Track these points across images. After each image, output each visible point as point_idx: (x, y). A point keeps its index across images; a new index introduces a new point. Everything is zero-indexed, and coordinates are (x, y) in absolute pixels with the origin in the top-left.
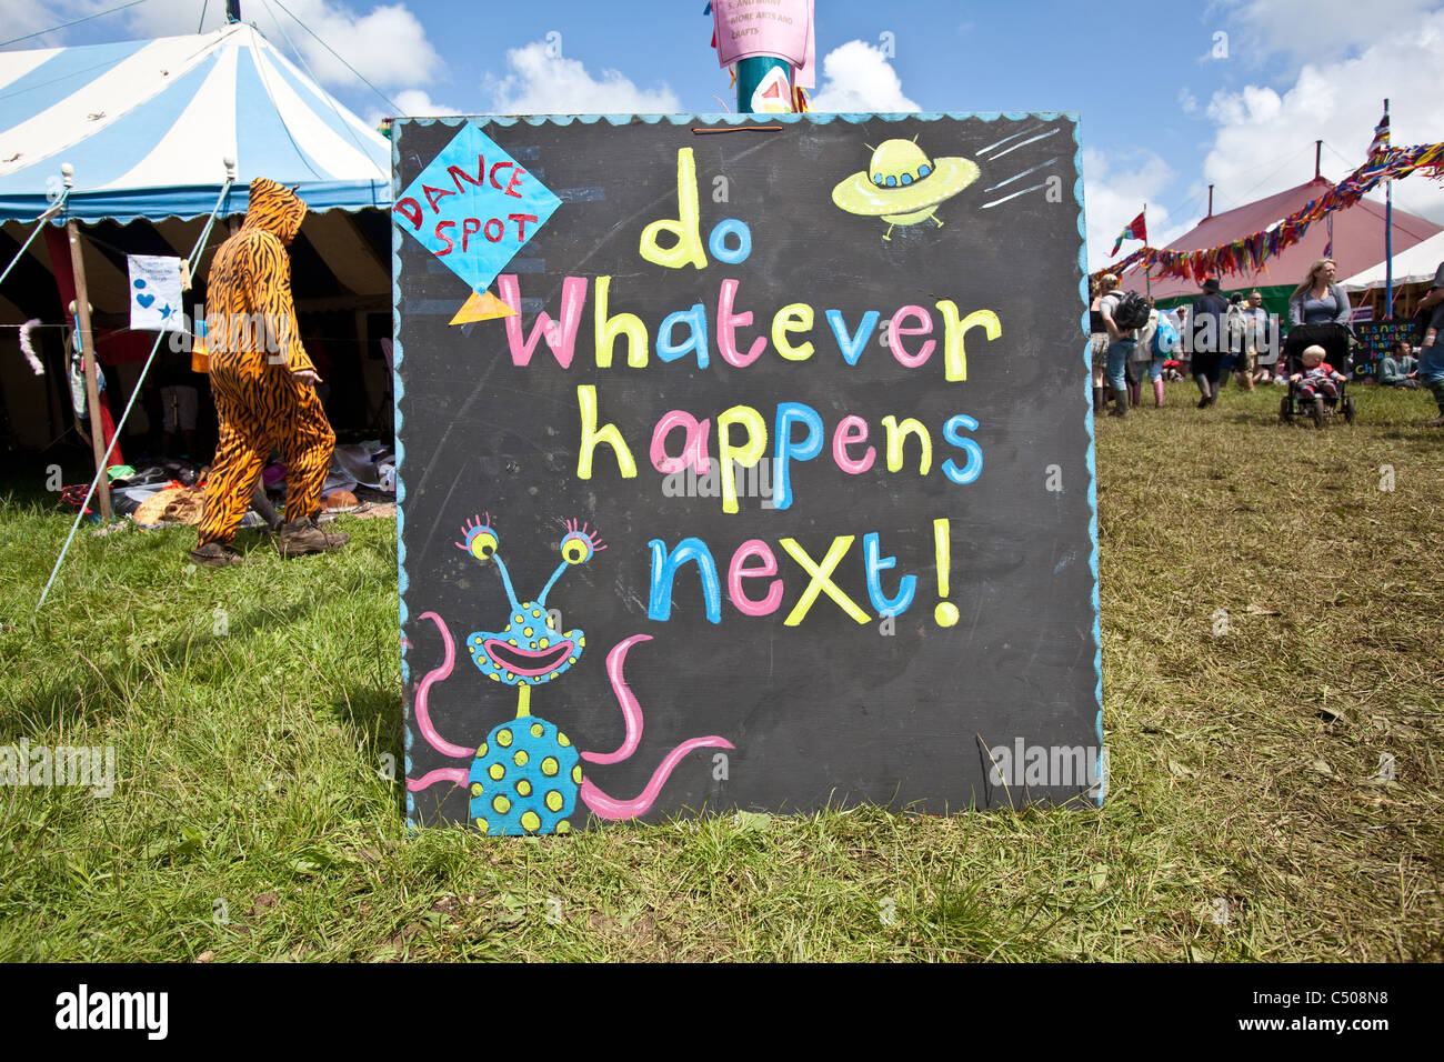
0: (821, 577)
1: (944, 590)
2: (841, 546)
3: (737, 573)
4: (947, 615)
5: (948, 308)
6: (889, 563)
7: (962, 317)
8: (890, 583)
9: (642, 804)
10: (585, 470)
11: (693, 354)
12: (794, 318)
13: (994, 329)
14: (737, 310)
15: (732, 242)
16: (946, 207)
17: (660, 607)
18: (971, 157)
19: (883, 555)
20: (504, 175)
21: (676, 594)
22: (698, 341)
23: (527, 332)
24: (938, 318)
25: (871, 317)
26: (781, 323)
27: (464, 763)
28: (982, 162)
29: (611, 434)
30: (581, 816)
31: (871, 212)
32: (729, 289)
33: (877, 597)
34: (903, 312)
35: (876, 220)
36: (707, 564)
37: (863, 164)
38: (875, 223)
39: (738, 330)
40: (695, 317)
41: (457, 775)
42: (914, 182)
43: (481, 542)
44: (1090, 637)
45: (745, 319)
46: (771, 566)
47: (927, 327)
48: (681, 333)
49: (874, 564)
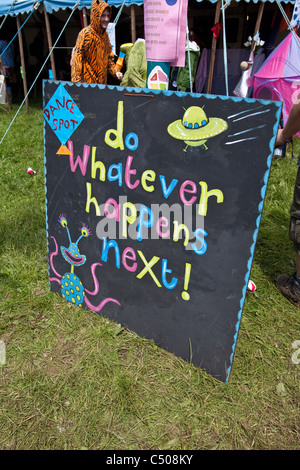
0: (148, 267)
1: (186, 288)
2: (155, 260)
3: (125, 256)
4: (186, 296)
5: (204, 185)
6: (169, 271)
7: (208, 190)
8: (169, 278)
9: (98, 309)
10: (88, 210)
11: (118, 180)
12: (149, 175)
13: (220, 199)
14: (131, 168)
15: (132, 142)
16: (210, 141)
17: (104, 257)
18: (225, 119)
19: (168, 268)
20: (70, 105)
21: (108, 255)
22: (119, 176)
23: (75, 161)
24: (199, 188)
25: (175, 182)
26: (145, 176)
27: (60, 279)
28: (229, 122)
29: (94, 200)
30: (84, 305)
31: (181, 138)
32: (130, 159)
33: (164, 281)
34: (186, 182)
35: (182, 141)
36: (117, 250)
37: (180, 116)
38: (182, 143)
39: (131, 175)
40: (119, 167)
41: (58, 281)
42: (199, 127)
43: (64, 222)
44: (235, 328)
45: (133, 172)
46: (134, 258)
47: (194, 191)
48: (115, 172)
49: (165, 270)
